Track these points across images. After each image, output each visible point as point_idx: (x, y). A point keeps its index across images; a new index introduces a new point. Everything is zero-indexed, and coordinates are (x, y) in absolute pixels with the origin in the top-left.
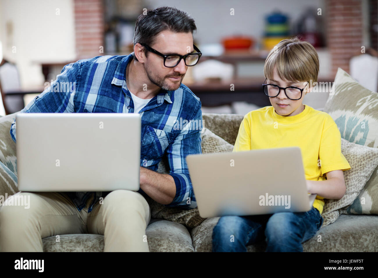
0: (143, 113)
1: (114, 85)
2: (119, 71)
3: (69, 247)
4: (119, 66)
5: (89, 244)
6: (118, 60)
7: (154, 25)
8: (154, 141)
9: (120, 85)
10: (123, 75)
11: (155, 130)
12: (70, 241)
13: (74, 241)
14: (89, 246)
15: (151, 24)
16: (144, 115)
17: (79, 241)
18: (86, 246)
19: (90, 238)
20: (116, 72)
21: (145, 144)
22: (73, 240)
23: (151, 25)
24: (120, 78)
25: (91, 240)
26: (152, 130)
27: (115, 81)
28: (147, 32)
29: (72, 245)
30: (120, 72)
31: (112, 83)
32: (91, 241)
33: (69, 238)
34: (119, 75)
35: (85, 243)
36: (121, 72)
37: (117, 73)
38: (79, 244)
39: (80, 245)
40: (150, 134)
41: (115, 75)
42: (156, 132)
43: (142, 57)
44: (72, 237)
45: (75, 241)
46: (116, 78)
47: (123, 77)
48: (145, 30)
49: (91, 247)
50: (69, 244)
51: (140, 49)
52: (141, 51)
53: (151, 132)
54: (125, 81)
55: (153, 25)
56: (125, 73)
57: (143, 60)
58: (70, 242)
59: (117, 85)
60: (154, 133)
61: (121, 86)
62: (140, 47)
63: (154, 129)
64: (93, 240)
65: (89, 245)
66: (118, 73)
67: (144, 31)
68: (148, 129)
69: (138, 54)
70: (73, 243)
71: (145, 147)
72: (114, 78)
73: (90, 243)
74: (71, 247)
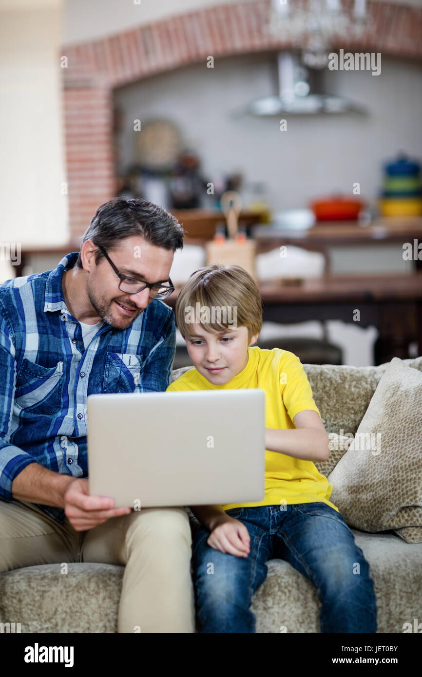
0: (99, 339)
1: (48, 312)
2: (51, 290)
3: (41, 586)
4: (49, 284)
5: (72, 581)
6: (45, 278)
7: (123, 222)
8: (122, 373)
9: (58, 309)
10: (59, 294)
11: (120, 356)
12: (42, 576)
13: (48, 576)
14: (72, 585)
15: (119, 220)
16: (101, 342)
17: (56, 577)
18: (68, 585)
19: (73, 571)
20: (46, 294)
21: (110, 380)
22: (46, 575)
23: (118, 222)
24: (55, 300)
25: (76, 574)
26: (115, 358)
27: (49, 307)
28: (110, 230)
29: (46, 583)
30: (53, 293)
31: (45, 310)
32: (74, 576)
33: (40, 572)
34: (53, 297)
35: (66, 579)
36: (54, 291)
37: (49, 294)
38: (56, 581)
39: (58, 583)
40: (114, 364)
41: (46, 299)
42: (121, 358)
43: (89, 261)
44: (45, 570)
45: (50, 577)
46: (49, 303)
47: (59, 298)
48: (108, 226)
49: (75, 587)
50: (40, 582)
51: (91, 249)
52: (92, 252)
53: (114, 361)
54: (63, 302)
55: (121, 222)
56: (61, 292)
57: (89, 266)
58: (43, 579)
59: (53, 311)
60: (119, 361)
61: (60, 310)
62: (92, 247)
63: (118, 354)
64: (78, 575)
65: (71, 583)
66: (51, 295)
67: (105, 227)
68: (109, 356)
69: (86, 255)
70: (46, 581)
71: (111, 385)
72: (46, 303)
73: (74, 579)
74: (44, 586)
